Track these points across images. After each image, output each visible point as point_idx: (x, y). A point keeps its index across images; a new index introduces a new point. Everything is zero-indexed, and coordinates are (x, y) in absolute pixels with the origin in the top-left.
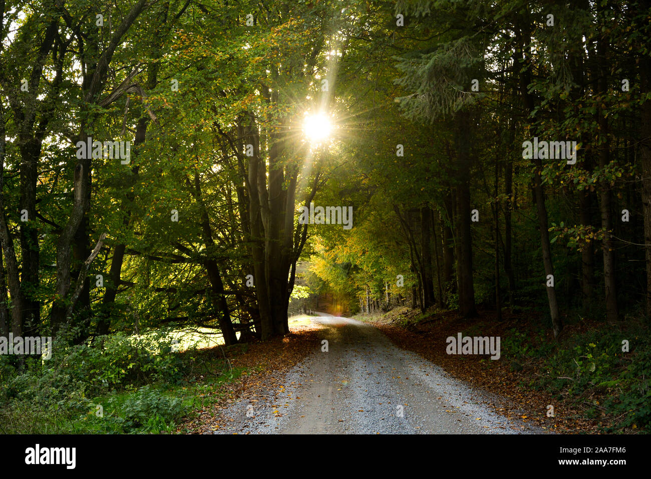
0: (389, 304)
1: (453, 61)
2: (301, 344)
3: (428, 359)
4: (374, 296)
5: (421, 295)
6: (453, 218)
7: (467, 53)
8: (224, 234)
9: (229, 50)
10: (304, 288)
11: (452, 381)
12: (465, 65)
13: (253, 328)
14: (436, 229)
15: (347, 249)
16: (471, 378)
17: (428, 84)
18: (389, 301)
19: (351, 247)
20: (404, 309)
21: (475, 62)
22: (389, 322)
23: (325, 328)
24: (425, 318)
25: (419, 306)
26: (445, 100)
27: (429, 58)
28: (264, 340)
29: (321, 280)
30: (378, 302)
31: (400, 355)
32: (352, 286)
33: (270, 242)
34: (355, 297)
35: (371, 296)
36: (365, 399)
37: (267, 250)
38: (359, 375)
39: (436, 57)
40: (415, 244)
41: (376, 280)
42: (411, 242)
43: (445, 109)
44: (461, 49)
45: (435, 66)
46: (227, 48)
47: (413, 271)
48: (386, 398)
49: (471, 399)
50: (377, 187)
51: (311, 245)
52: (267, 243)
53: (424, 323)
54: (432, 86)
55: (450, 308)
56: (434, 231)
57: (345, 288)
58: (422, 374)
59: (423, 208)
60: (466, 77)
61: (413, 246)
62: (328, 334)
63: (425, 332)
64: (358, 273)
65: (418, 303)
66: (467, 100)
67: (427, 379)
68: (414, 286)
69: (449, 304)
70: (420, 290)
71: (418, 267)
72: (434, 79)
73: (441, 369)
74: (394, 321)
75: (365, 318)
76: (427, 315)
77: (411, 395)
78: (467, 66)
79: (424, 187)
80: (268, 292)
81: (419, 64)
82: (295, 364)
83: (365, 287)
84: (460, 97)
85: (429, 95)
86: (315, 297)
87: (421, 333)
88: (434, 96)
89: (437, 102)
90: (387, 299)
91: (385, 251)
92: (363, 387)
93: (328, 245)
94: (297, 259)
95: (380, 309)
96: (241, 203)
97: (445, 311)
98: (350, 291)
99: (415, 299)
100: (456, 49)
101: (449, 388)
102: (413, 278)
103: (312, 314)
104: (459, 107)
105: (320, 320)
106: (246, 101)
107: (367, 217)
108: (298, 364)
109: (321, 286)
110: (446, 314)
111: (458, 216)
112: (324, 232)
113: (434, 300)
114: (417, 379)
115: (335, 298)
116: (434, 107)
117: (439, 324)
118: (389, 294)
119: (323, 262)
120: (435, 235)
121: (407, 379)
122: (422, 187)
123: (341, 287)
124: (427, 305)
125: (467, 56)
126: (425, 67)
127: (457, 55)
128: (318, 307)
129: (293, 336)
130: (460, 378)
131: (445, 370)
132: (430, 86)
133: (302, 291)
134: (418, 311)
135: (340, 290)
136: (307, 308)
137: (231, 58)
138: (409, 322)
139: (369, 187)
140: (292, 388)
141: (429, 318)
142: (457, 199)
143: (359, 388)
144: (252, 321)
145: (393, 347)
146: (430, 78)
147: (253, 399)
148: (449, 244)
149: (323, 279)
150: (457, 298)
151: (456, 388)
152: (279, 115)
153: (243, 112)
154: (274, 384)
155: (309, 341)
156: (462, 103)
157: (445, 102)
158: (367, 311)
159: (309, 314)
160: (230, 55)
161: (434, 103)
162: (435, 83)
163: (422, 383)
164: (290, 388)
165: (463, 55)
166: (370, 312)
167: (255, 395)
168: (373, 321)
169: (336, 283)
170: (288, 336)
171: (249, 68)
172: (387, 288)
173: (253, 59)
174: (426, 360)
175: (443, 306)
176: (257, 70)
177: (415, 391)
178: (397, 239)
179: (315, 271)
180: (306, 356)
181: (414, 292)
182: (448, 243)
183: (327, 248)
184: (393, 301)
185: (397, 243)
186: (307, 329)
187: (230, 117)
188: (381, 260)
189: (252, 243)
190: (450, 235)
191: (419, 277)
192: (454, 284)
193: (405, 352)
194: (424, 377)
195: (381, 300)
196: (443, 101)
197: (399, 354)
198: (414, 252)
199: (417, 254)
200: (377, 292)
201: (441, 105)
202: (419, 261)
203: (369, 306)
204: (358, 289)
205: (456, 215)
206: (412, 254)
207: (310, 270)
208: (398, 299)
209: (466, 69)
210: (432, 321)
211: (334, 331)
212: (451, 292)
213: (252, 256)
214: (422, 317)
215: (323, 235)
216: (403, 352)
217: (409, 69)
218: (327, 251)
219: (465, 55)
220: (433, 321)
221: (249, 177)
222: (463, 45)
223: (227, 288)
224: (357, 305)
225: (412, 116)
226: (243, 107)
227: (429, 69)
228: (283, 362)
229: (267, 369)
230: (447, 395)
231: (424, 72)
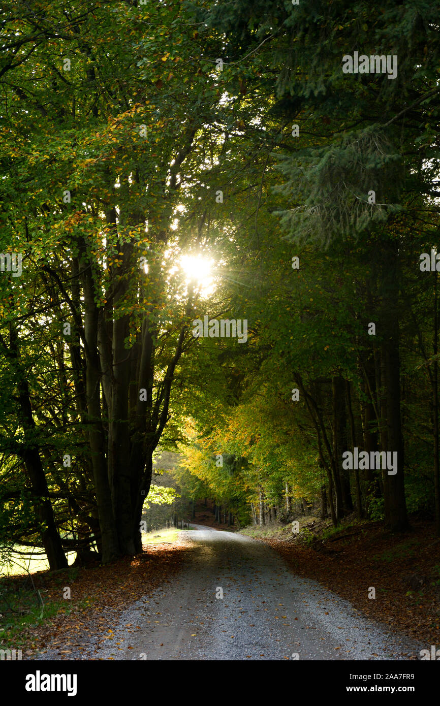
0: (291, 513)
1: (356, 158)
2: (156, 568)
3: (334, 591)
4: (270, 501)
5: (332, 499)
6: (377, 391)
7: (376, 148)
8: (52, 412)
9: (49, 149)
10: (167, 489)
11: (362, 623)
12: (373, 165)
13: (93, 546)
14: (353, 408)
15: (229, 435)
16: (390, 619)
17: (320, 193)
18: (291, 508)
19: (235, 434)
20: (310, 520)
21: (387, 160)
22: (288, 539)
23: (196, 546)
24: (337, 533)
25: (330, 515)
26: (344, 215)
27: (321, 156)
28: (106, 564)
29: (197, 479)
30: (275, 511)
31: (295, 585)
32: (240, 488)
33: (114, 424)
34: (245, 503)
35: (266, 501)
36: (227, 650)
37: (111, 436)
38: (228, 613)
39: (332, 152)
40: (324, 429)
41: (273, 479)
42: (320, 427)
43: (344, 227)
44: (369, 142)
45: (330, 166)
46: (47, 146)
47: (322, 466)
48: (258, 648)
49: (384, 650)
50: (271, 348)
51: (179, 429)
52: (110, 426)
53: (335, 540)
54: (326, 195)
55: (372, 519)
56: (351, 411)
57: (230, 491)
58: (320, 611)
59: (335, 378)
60: (376, 182)
61: (321, 432)
62: (198, 555)
63: (336, 552)
64: (247, 469)
65: (329, 511)
66: (375, 214)
67: (324, 619)
68: (324, 487)
69: (371, 513)
70: (331, 492)
71: (329, 462)
72: (329, 185)
73: (350, 605)
74: (295, 536)
75: (258, 532)
76: (340, 529)
77: (298, 643)
78: (376, 166)
79: (329, 345)
80: (112, 495)
81: (307, 163)
82: (140, 597)
83: (258, 489)
84: (366, 211)
85: (322, 208)
86: (191, 503)
87: (331, 553)
88: (328, 209)
89: (333, 218)
90: (287, 505)
91: (283, 437)
92: (230, 632)
93: (201, 428)
94: (154, 449)
95: (278, 520)
96: (75, 369)
97: (365, 522)
98: (238, 494)
99: (325, 506)
100: (360, 142)
101: (355, 632)
102: (322, 476)
103: (186, 527)
104: (365, 225)
105: (190, 536)
106: (72, 221)
107: (256, 391)
108: (144, 597)
109: (197, 488)
110: (366, 527)
111: (383, 388)
112: (197, 411)
113: (351, 508)
114: (311, 619)
115: (218, 505)
116: (328, 226)
117: (357, 540)
118: (290, 499)
119: (199, 454)
120: (352, 415)
121: (296, 619)
122: (326, 345)
123: (226, 489)
124: (342, 514)
125: (376, 152)
126: (316, 167)
127: (362, 151)
128: (194, 517)
129: (147, 557)
130: (374, 617)
131: (355, 607)
132: (323, 194)
133: (165, 494)
134: (328, 522)
135: (224, 493)
136: (179, 519)
137: (52, 160)
138: (315, 538)
139: (261, 348)
140: (126, 634)
141: (342, 532)
142: (382, 364)
143: (223, 633)
144: (92, 535)
145: (286, 574)
146: (323, 183)
147: (65, 649)
148: (371, 428)
149: (200, 477)
150: (382, 504)
151: (365, 633)
152: (119, 241)
153: (68, 237)
154: (102, 627)
155: (168, 564)
156: (369, 218)
157: (344, 218)
158: (261, 522)
159: (180, 527)
160: (51, 156)
161: (329, 219)
162: (330, 190)
163: (316, 626)
164: (122, 633)
165: (370, 150)
166: (264, 524)
167: (69, 643)
168: (266, 537)
169: (219, 484)
170: (140, 557)
171: (77, 174)
172: (287, 490)
173: (82, 162)
174: (330, 591)
175: (363, 515)
176: (89, 177)
177: (305, 638)
178: (300, 421)
179: (188, 467)
180: (157, 586)
181: (324, 494)
182: (369, 427)
183: (201, 434)
184: (296, 509)
185: (300, 427)
186: (170, 548)
187: (48, 243)
188: (277, 451)
189: (89, 426)
190: (372, 416)
191: (330, 475)
192: (377, 484)
193: (302, 581)
194: (322, 616)
195: (280, 507)
196: (341, 217)
197: (293, 582)
198: (322, 440)
199: (327, 442)
200: (273, 496)
201: (339, 221)
202: (330, 451)
203: (263, 515)
204: (249, 492)
205: (380, 386)
206: (320, 444)
207: (182, 465)
208: (302, 505)
209: (374, 170)
210: (346, 536)
211: (208, 550)
212: (374, 496)
213: (89, 443)
214: (333, 531)
215: (195, 416)
216: (300, 580)
217: (293, 171)
218: (200, 437)
219: (373, 151)
220: (348, 537)
221: (86, 332)
222: (371, 136)
223: (56, 489)
224: (248, 515)
225: (299, 239)
226: (67, 229)
227: (321, 170)
228: (123, 594)
229: (97, 605)
230: (350, 644)
231: (314, 174)
